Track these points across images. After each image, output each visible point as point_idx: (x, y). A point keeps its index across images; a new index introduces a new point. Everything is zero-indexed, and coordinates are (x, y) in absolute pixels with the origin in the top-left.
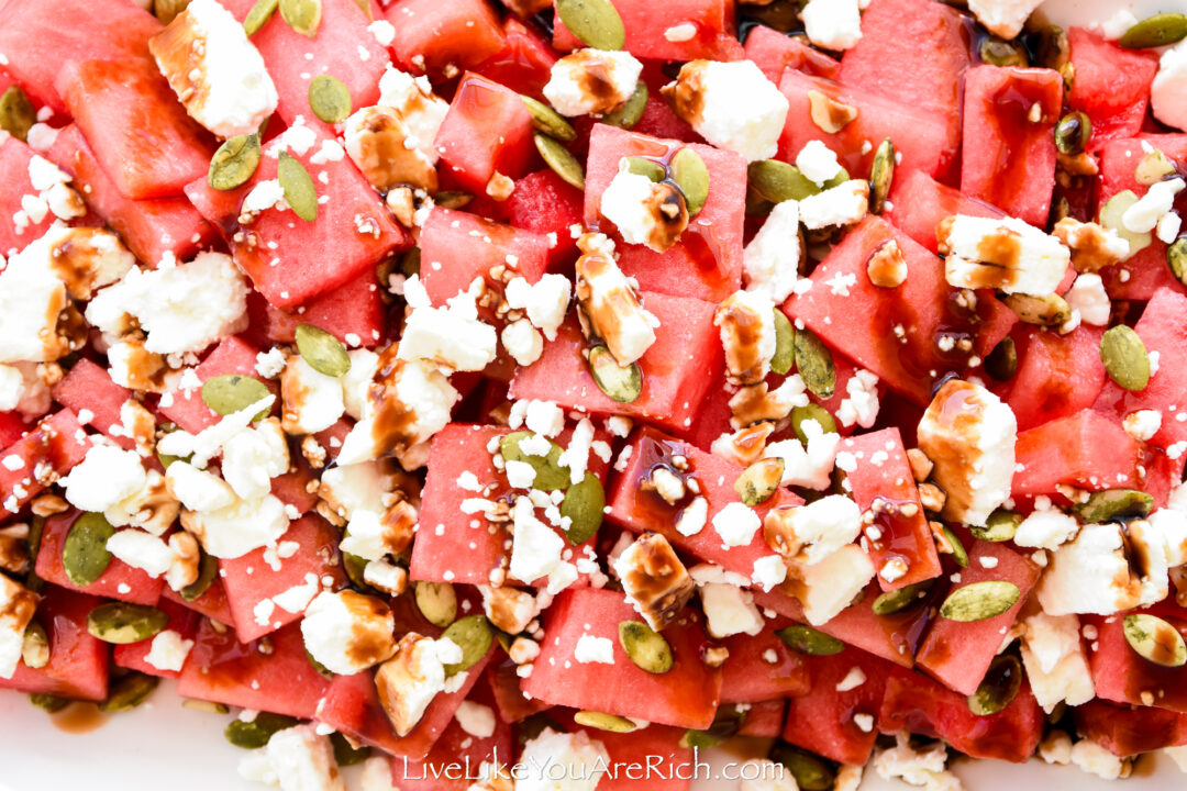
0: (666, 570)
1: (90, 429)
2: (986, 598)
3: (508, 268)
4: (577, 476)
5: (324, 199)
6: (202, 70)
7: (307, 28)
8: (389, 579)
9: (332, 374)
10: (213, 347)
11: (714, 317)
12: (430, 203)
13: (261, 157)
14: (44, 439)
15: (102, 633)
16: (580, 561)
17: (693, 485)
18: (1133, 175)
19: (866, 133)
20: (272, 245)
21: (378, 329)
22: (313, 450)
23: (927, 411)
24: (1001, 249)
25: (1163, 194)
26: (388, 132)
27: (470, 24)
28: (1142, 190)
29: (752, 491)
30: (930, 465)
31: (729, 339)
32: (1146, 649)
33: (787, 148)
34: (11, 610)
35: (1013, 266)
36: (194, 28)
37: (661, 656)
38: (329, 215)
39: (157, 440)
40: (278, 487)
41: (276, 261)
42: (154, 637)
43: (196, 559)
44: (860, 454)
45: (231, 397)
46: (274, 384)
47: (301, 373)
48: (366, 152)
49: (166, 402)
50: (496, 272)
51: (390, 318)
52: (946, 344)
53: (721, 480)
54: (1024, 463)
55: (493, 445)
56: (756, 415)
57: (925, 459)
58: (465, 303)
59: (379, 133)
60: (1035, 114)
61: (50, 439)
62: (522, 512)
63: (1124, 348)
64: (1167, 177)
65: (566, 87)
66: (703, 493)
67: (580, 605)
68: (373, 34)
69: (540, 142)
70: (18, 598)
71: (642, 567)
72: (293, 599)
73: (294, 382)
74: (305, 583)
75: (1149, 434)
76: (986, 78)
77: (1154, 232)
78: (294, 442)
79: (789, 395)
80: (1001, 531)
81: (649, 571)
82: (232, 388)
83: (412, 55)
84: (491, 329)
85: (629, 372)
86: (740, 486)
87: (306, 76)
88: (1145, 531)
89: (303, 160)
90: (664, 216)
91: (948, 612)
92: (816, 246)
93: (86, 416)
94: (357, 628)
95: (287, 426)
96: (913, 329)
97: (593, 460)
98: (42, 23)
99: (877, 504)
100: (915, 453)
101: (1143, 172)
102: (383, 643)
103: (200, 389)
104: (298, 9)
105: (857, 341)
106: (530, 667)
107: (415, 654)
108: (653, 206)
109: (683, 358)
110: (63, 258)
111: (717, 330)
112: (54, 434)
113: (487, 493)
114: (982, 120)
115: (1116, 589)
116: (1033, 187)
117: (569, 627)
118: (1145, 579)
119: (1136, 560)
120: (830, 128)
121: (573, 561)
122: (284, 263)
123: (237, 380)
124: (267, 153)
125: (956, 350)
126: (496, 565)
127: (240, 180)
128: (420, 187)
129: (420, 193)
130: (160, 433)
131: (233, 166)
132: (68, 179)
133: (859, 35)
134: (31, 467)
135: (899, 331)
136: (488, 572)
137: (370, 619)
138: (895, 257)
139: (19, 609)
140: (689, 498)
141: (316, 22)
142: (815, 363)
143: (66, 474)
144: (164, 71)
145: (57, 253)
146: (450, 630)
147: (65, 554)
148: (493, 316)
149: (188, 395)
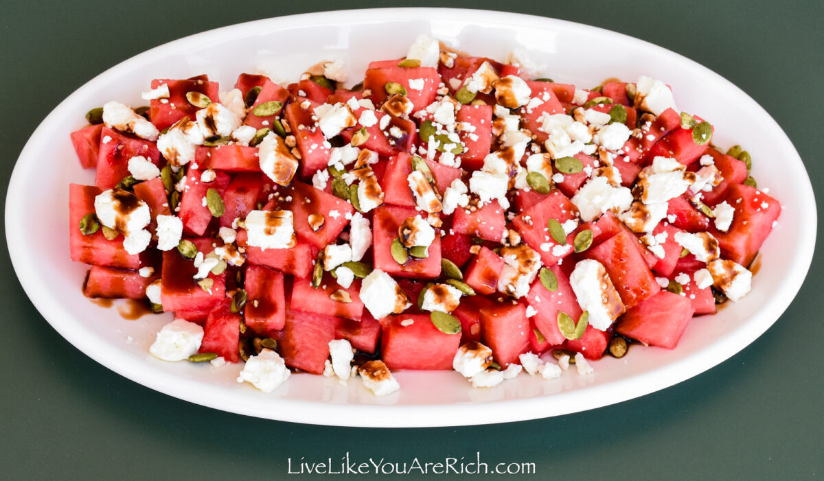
0: (393, 104)
1: (623, 156)
2: (266, 108)
3: (469, 210)
4: (432, 138)
5: (546, 229)
6: (602, 289)
7: (562, 314)
8: (500, 110)
9: (533, 173)
10: (582, 185)
11: (385, 195)
12: (503, 241)
13: (573, 244)
14: (641, 146)
15: (607, 100)
16: (426, 115)
17: (386, 134)
18: (214, 283)
19: (325, 292)
20: (564, 212)
21: (517, 196)
22: (535, 148)
23: (295, 172)
24: (273, 222)
25: (202, 273)
26: (523, 260)
27: (495, 315)
28: (211, 275)
29: (363, 132)
30: (292, 152)
31: (378, 187)
32: (202, 96)
33: (357, 284)
34: (643, 98)
35: (268, 218)
36: (608, 310)
37: (390, 87)
38: (543, 224)
39: (597, 151)
40: (546, 136)
41: (562, 206)
42: (587, 101)
43: (575, 116)
44: (322, 148)
45: (571, 163)
46: (555, 171)
47: (546, 174)
48: (532, 253)
49: (596, 163)
50: (473, 209)
51: (512, 194)
52: (289, 199)
53: (375, 138)
54: (255, 156)
55: (466, 150)
56: (362, 170)
57: (295, 154)
58: (485, 198)
59: (527, 259)
60: (256, 303)
61: (638, 147)
62: (451, 128)
63: (217, 206)
64: (201, 279)
65: (454, 294)
66: (382, 132)
67: (424, 101)
68: (535, 310)
69: (461, 275)
70: (641, 102)
71: (403, 104)
72: (536, 102)
73: (548, 171)
74: (532, 109)
75: (205, 172)
76: (277, 320)
77: (204, 258)
78: (544, 150)
79: (350, 177)
80: (262, 132)
81: (400, 103)
82: (572, 167)
83: (517, 305)
84: (472, 191)
85: (417, 168)
86: (368, 135)
87: (560, 294)
88: (208, 133)
89: (556, 243)
90: (409, 228)
91: (280, 104)
92: (342, 238)
93: (627, 159)
94: (510, 87)
95: (547, 156)
96: (303, 203)
97: (426, 147)
99: (314, 130)
100: (299, 157)
101: (210, 282)
102: (498, 84)
103: (584, 167)
104: (567, 321)
105: (326, 198)
106: (440, 86)
107: (486, 83)
108: (414, 231)
109: (395, 175)
110: (644, 216)
111: (383, 190)
112: (637, 149)
113: (466, 134)
114: (278, 302)
115: (218, 110)
116: (253, 278)
117: (427, 94)
118: (205, 117)
119: (210, 122)
120: (340, 291)
121: (429, 114)
122: (558, 206)
123: (570, 170)
124: (571, 246)
125: (285, 197)
126: (459, 112)
127: (580, 235)
128: (507, 247)
129: (508, 245)
130: (597, 154)
131: (584, 239)
132: (648, 247)
133: (330, 344)
134: (644, 136)
135: (308, 201)
136: (461, 109)
137: (505, 91)
138: (314, 223)
139: (640, 99)
140: (387, 129)
141: (559, 316)
142: (340, 189)
143: (631, 137)
144: (617, 292)
145: (648, 215)
146: (473, 97)
147: (626, 114)
148: (474, 197)
149: (588, 165)
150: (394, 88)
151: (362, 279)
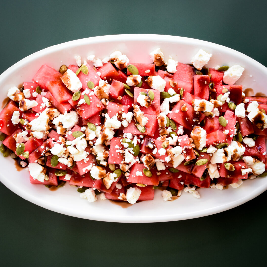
0: (151, 160)
1: (54, 141)
2: (203, 162)
3: (122, 111)
4: (135, 145)
5: (91, 101)
6: (70, 81)
7: (86, 73)
8: (104, 164)
9: (94, 130)
10: (74, 127)
11: (157, 118)
12: (108, 101)
13: (81, 95)
14: (47, 143)
15: (57, 175)
16: (136, 159)
17: (155, 146)
18: (222, 92)
19: (179, 87)
20: (83, 109)
21: (100, 122)
22: (91, 143)
23: (192, 132)
24: (203, 105)
25: (227, 95)
26: (101, 90)
27: (113, 72)
28: (223, 94)
29: (164, 146)
30: (193, 140)
31: (159, 121)
32: (228, 168)
33: (166, 89)
34: (43, 171)
35: (205, 107)
36: (68, 75)
37: (150, 174)
38: (92, 104)
39: (65, 142)
40: (86, 149)
41: (84, 112)
42: (65, 175)
43: (72, 162)
44: (182, 139)
45: (77, 135)
46: (84, 132)
47: (88, 130)
48: (98, 93)
49: (67, 136)
50: (120, 112)
51: (102, 121)
52: (194, 120)
53: (159, 145)
54: (208, 139)
55: (121, 141)
56: (164, 134)
57: (192, 139)
58: (115, 117)
59: (100, 90)
60: (206, 83)
61: (48, 143)
62: (126, 151)
63: (222, 120)
64: (227, 92)
65: (129, 81)
66: (156, 147)
67: (136, 167)
68: (97, 74)
69: (125, 90)
70: (44, 169)
71: (147, 159)
72: (89, 168)
73: (87, 132)
74: (90, 165)
75: (227, 134)
76: (197, 77)
77: (226, 101)
78: (88, 142)
79: (169, 130)
80: (205, 151)
81: (148, 160)
82: (77, 133)
83: (104, 77)
84: (120, 121)
85: (143, 127)
86: (162, 145)
87: (86, 81)
88: (227, 149)
89: (88, 95)
90: (148, 102)
91: (197, 164)
92: (172, 105)
93: (53, 139)
94: (100, 172)
95: (87, 139)
96: (189, 118)
97: (138, 143)
98: (43, 75)
99: (185, 147)
100: (190, 139)
101: (223, 91)
102: (104, 174)
103: (72, 134)
104: (85, 71)
105: (180, 121)
106: (128, 177)
107: (109, 176)
108: (146, 100)
109: (152, 125)
110: (49, 113)
111: (157, 120)
112: (49, 142)
113: (120, 149)
114: (197, 84)
115: (223, 159)
116: (206, 94)
117: (135, 170)
118: (228, 157)
119: (226, 154)
120: (173, 86)
121: (135, 159)
122: (85, 112)
123: (78, 132)
124: (82, 94)
125: (196, 121)
126: (122, 160)
127: (78, 99)
128: (107, 99)
129: (107, 100)
130: (66, 141)
131: (76, 97)
132: (49, 100)
133: (176, 71)
134: (45, 148)
135: (187, 119)
136: (121, 162)
137: (102, 170)
138: (186, 107)
139: (44, 171)
140: (154, 148)
141: (88, 72)
142: (173, 125)
143: (51, 149)
144: (63, 82)
146: (115, 172)
147: (51, 162)
148: (120, 119)
149: (70, 135)
150: (148, 174)
151: (164, 91)
